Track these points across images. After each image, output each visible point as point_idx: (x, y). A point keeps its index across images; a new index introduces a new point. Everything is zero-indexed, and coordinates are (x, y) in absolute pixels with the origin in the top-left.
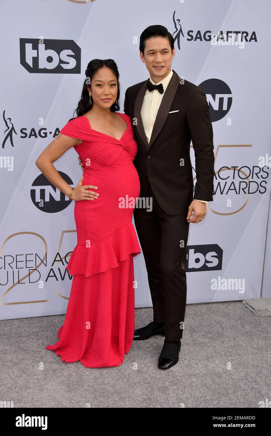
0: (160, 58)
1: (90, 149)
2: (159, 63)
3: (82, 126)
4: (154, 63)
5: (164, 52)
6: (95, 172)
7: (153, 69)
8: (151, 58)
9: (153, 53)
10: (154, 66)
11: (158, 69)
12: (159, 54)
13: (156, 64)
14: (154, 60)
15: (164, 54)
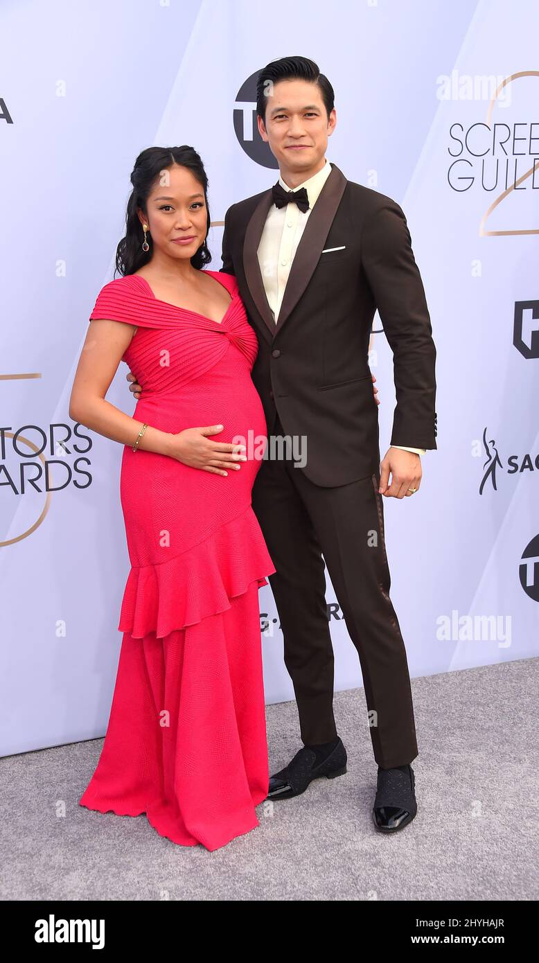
8: (279, 129)
9: (284, 116)
10: (286, 148)
12: (296, 118)
13: (291, 141)
14: (286, 133)
15: (308, 119)
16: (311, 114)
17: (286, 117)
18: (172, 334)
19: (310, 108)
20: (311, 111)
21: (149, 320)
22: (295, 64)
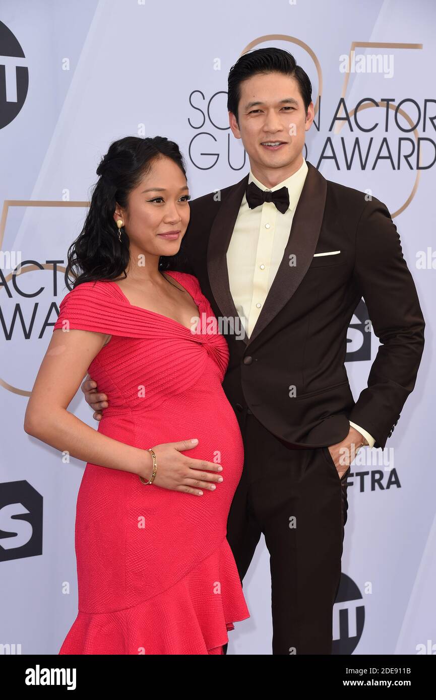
0: (275, 121)
1: (134, 354)
2: (273, 133)
3: (108, 299)
4: (262, 135)
5: (285, 107)
6: (144, 415)
7: (261, 151)
8: (254, 124)
9: (259, 110)
10: (261, 144)
11: (271, 148)
12: (272, 111)
13: (267, 137)
14: (263, 127)
15: (285, 113)
16: (288, 108)
17: (262, 111)
18: (153, 345)
19: (287, 101)
20: (287, 105)
21: (126, 329)
22: (270, 57)
